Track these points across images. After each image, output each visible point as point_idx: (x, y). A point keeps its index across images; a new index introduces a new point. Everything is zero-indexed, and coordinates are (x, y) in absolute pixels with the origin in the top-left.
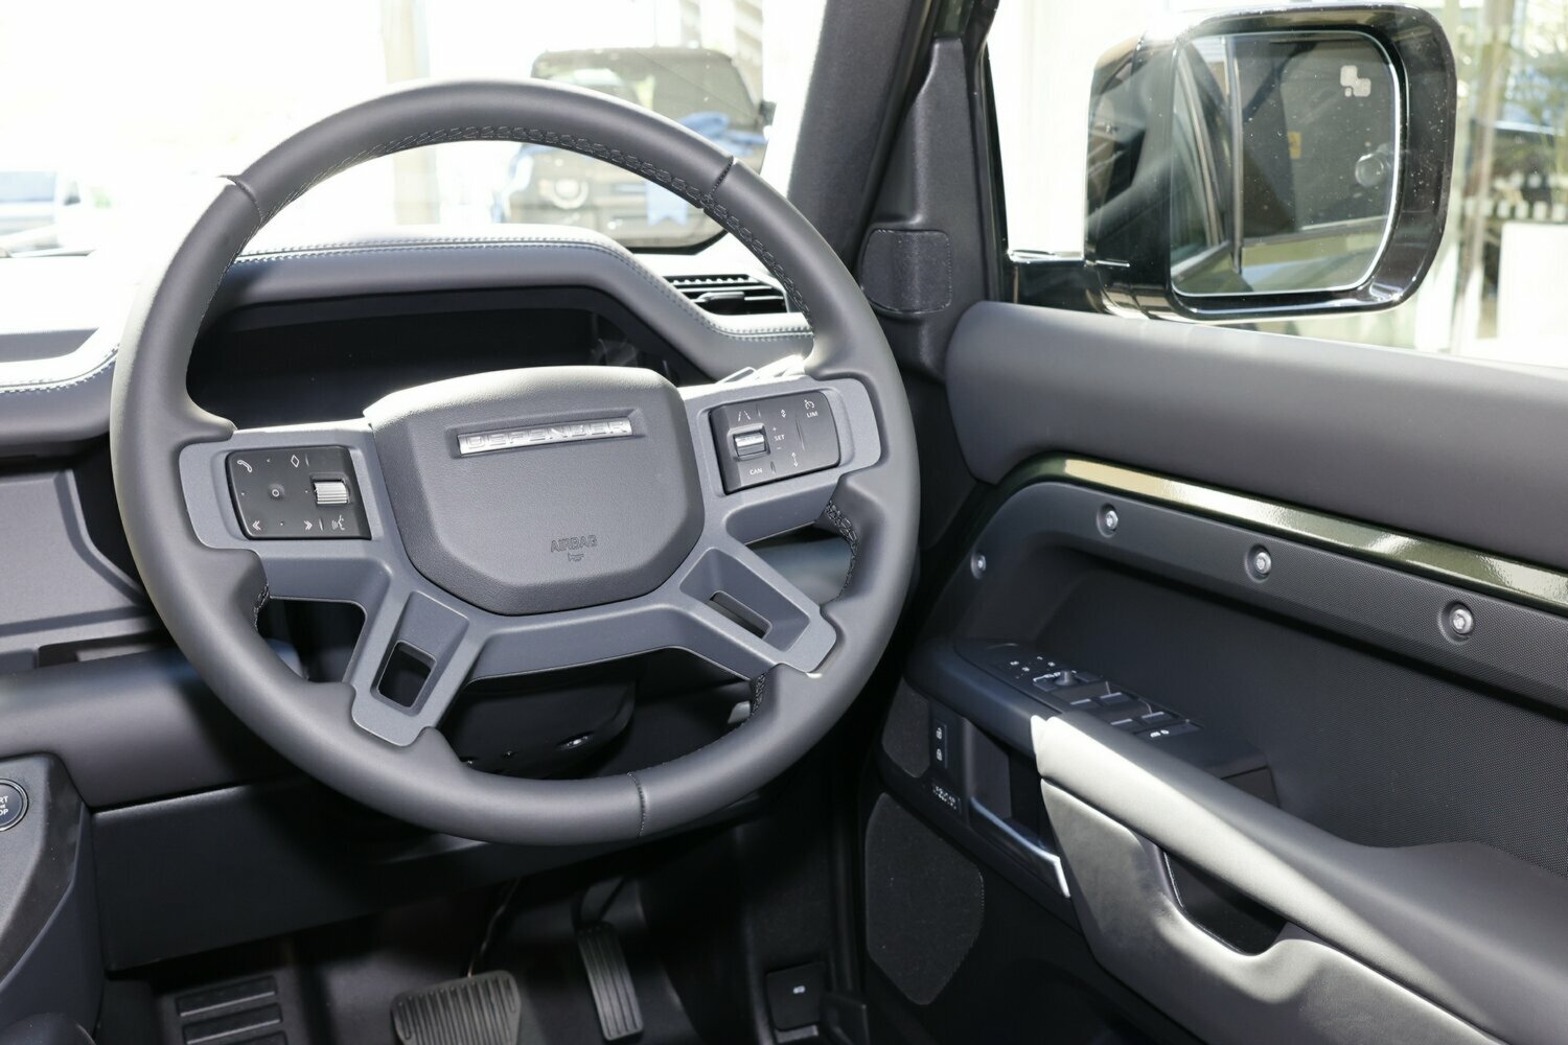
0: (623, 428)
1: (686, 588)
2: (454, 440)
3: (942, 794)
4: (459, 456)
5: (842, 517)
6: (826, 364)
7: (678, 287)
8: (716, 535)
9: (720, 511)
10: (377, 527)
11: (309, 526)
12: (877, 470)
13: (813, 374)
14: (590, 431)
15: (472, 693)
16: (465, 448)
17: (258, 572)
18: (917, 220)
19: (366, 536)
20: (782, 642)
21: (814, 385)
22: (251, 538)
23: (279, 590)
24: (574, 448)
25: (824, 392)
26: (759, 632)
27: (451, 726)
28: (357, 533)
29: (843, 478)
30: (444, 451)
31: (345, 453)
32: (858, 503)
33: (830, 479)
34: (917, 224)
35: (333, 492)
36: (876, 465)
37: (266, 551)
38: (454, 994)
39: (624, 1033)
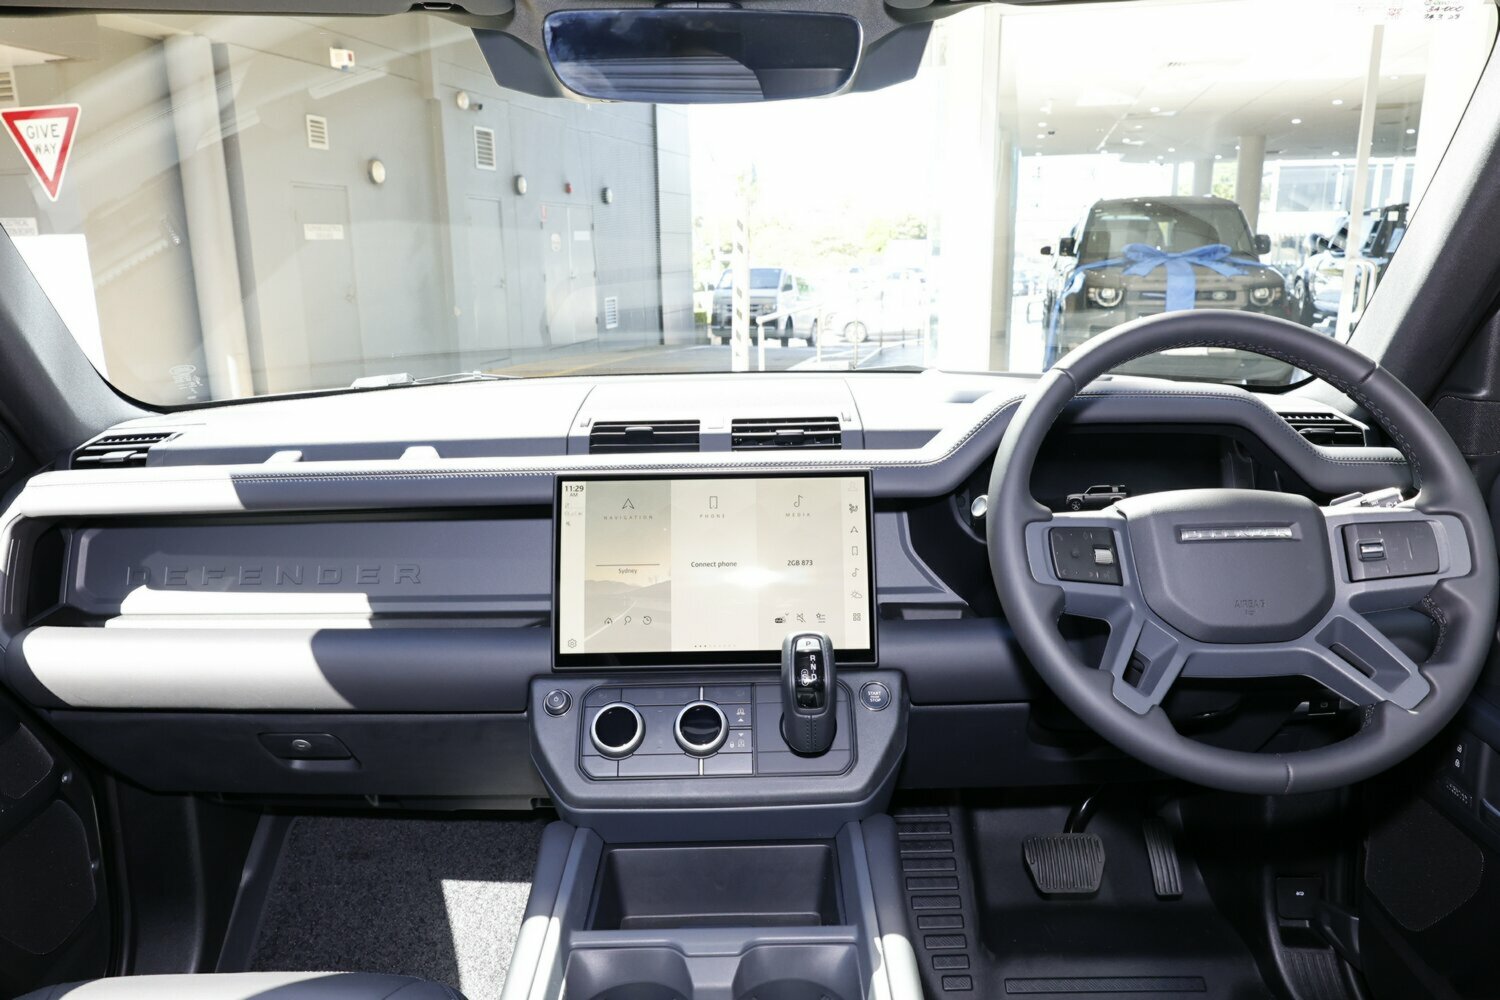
0: (1287, 533)
1: (1319, 639)
2: (1178, 530)
3: (1455, 790)
4: (1180, 541)
5: (1436, 606)
6: (1432, 503)
7: (1289, 421)
8: (1341, 607)
9: (1345, 592)
10: (1127, 580)
11: (1091, 575)
12: (1467, 580)
13: (1418, 508)
14: (1265, 533)
15: (1181, 684)
16: (1185, 536)
17: (1062, 599)
18: (1483, 393)
19: (1120, 583)
20: (1389, 684)
21: (1421, 517)
22: (1060, 579)
23: (1070, 609)
24: (1254, 544)
25: (1430, 523)
26: (1367, 674)
27: (1167, 704)
28: (1117, 582)
29: (1440, 581)
30: (1173, 538)
31: (1111, 532)
32: (1449, 600)
33: (1432, 580)
34: (1483, 397)
35: (1103, 555)
36: (1466, 576)
37: (1068, 587)
38: (1063, 842)
39: (1169, 893)
